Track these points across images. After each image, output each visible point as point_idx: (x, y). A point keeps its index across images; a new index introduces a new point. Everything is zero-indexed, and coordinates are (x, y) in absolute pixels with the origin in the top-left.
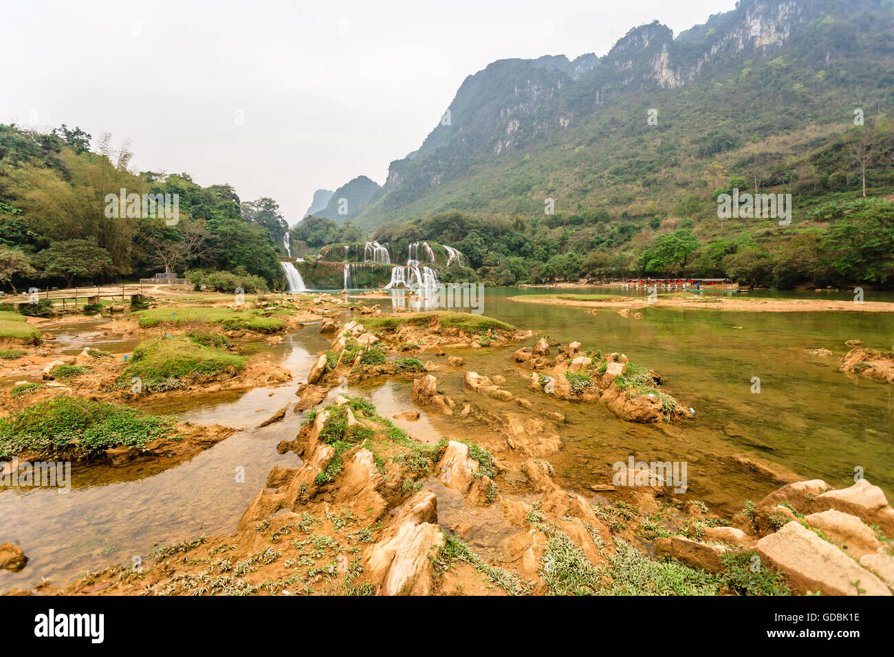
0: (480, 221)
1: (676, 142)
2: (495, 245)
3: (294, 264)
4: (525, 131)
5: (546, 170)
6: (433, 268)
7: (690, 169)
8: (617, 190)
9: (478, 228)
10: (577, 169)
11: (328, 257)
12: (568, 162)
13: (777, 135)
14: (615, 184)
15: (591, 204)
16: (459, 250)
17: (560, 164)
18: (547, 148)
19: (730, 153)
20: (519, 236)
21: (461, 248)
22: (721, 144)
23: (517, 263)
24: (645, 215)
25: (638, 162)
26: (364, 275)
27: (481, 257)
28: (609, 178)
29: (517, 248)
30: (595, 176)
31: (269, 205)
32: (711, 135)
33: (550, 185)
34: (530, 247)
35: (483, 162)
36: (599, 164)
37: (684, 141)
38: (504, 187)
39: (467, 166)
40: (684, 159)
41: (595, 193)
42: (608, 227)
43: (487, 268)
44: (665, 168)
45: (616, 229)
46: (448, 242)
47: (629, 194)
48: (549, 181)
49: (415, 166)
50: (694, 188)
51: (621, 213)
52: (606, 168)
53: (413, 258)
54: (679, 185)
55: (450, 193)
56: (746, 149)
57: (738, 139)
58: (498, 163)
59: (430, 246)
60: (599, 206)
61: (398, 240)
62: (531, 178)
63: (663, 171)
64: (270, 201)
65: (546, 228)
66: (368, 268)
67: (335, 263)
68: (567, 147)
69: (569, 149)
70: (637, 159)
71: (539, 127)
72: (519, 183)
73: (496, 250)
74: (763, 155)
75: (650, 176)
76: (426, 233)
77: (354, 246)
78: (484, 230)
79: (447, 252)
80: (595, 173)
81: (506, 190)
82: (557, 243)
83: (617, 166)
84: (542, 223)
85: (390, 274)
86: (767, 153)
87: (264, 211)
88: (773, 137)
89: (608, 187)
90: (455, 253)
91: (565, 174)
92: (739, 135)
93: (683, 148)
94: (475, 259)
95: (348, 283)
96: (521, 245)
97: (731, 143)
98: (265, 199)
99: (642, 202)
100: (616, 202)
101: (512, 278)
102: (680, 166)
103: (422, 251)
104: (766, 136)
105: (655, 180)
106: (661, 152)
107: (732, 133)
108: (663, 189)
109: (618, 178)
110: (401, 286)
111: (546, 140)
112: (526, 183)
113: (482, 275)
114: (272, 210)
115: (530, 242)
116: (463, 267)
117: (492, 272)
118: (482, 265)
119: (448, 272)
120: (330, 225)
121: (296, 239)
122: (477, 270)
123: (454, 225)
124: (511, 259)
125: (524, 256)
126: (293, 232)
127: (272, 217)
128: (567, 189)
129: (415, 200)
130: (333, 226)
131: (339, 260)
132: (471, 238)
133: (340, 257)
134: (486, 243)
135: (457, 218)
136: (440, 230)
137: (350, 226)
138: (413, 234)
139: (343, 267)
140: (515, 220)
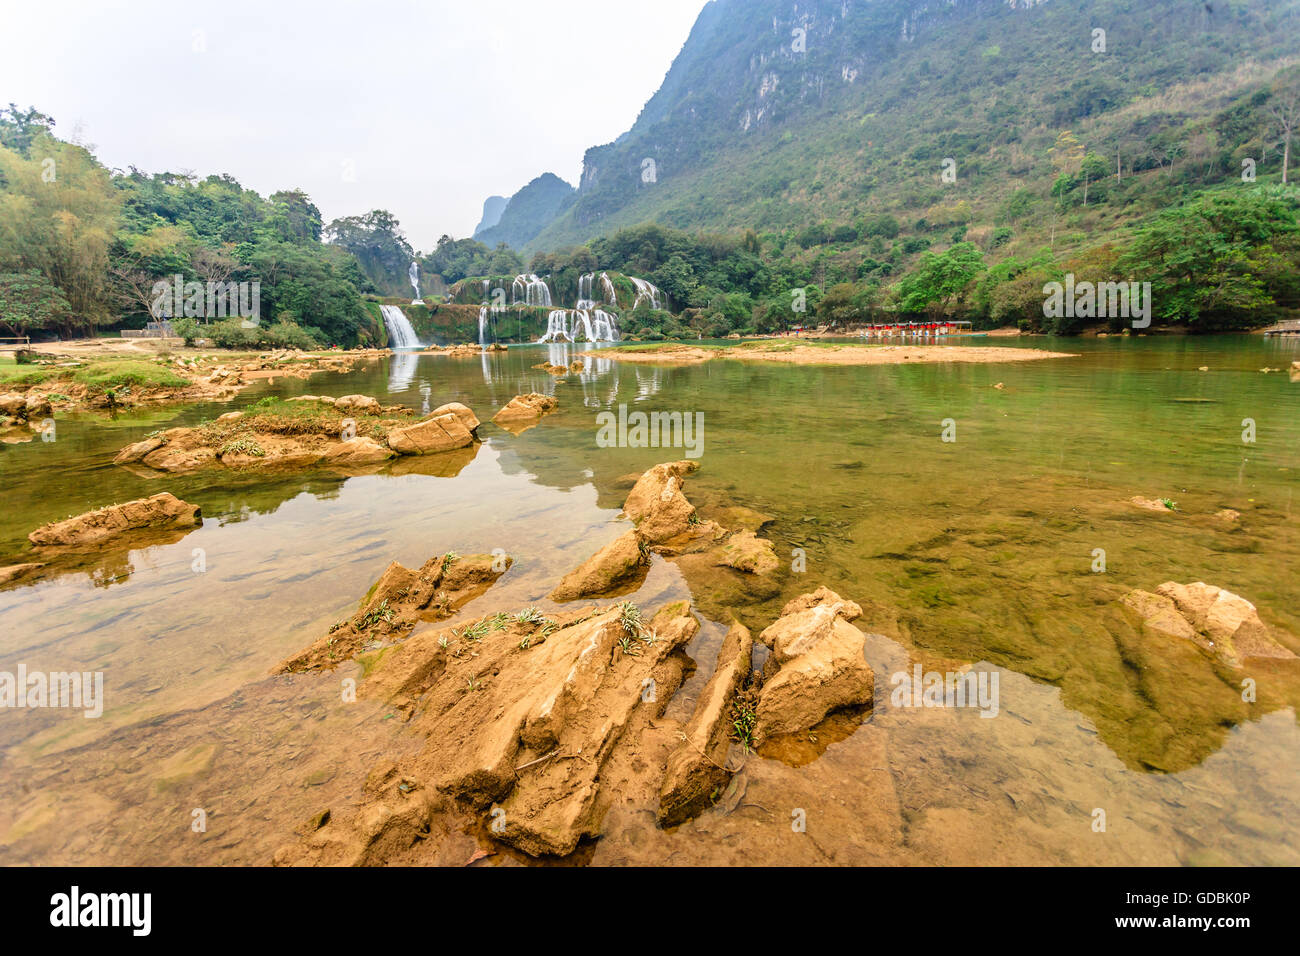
0: (689, 240)
1: (1021, 101)
2: (710, 275)
3: (403, 309)
4: (787, 92)
5: (813, 155)
6: (610, 312)
7: (1036, 146)
8: (917, 183)
9: (685, 249)
10: (861, 152)
11: (460, 298)
12: (848, 140)
13: (1186, 82)
14: (915, 174)
15: (872, 209)
16: (654, 284)
17: (836, 144)
18: (818, 119)
19: (1105, 117)
20: (749, 258)
21: (658, 281)
22: (1092, 102)
23: (736, 302)
24: (952, 224)
25: (955, 137)
26: (507, 324)
27: (687, 294)
28: (908, 165)
29: (744, 280)
30: (887, 162)
31: (384, 221)
32: (1076, 86)
33: (817, 179)
34: (765, 277)
35: (721, 145)
36: (895, 142)
37: (1033, 99)
38: (749, 185)
39: (697, 153)
40: (1030, 128)
41: (883, 189)
42: (888, 244)
43: (692, 310)
44: (997, 145)
45: (900, 248)
46: (640, 271)
47: (933, 190)
48: (815, 173)
49: (620, 155)
50: (1036, 178)
51: (916, 221)
52: (905, 150)
53: (586, 297)
54: (1014, 173)
55: (669, 197)
56: (1130, 110)
57: (1120, 91)
58: (744, 146)
59: (610, 279)
60: (886, 210)
61: (562, 270)
62: (790, 168)
63: (994, 150)
64: (385, 214)
65: (798, 248)
66: (513, 314)
67: (465, 307)
68: (850, 115)
69: (853, 120)
70: (955, 131)
71: (810, 85)
72: (770, 177)
73: (710, 283)
74: (1155, 118)
75: (971, 160)
76: (606, 259)
77: (497, 281)
78: (697, 252)
79: (634, 287)
80: (887, 157)
81: (751, 190)
82: (806, 271)
83: (921, 144)
84: (792, 241)
86: (1163, 114)
87: (378, 231)
88: (1179, 87)
89: (903, 179)
90: (648, 289)
91: (841, 161)
92: (1123, 85)
93: (1030, 110)
94: (677, 298)
96: (751, 275)
97: (1107, 99)
98: (378, 212)
99: (952, 202)
100: (913, 203)
101: (729, 323)
102: (1020, 142)
103: (598, 286)
104: (1168, 85)
105: (976, 167)
106: (993, 118)
107: (1112, 82)
108: (988, 179)
109: (921, 164)
110: (560, 338)
111: (819, 106)
112: (781, 177)
113: (685, 322)
114: (388, 228)
115: (765, 270)
116: (658, 310)
117: (699, 316)
118: (687, 306)
119: (631, 318)
120: (476, 250)
121: (427, 272)
122: (679, 314)
123: (647, 245)
124: (730, 297)
125: (755, 291)
126: (423, 261)
127: (388, 240)
128: (840, 184)
129: (618, 209)
130: (481, 251)
131: (474, 302)
132: (674, 264)
133: (476, 297)
134: (695, 272)
135: (652, 235)
136: (628, 255)
137: (506, 250)
138: (586, 261)
139: (478, 312)
140: (745, 237)
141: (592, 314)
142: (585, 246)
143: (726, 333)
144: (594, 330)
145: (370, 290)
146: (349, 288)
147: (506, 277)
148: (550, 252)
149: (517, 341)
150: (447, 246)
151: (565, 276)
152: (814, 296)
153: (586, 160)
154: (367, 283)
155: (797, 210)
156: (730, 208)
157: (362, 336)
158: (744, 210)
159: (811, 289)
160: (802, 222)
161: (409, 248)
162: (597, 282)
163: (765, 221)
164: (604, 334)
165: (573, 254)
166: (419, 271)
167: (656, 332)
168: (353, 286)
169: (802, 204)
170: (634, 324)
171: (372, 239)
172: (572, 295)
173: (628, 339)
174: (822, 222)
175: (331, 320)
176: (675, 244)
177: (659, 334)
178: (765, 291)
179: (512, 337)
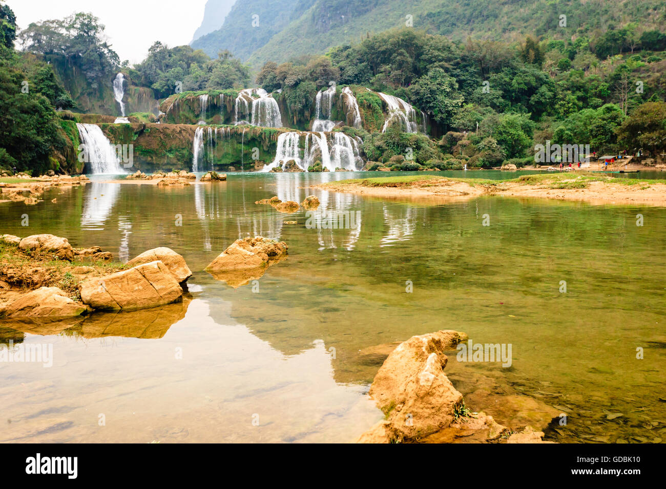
0: (453, 48)
2: (479, 90)
3: (104, 129)
6: (353, 135)
9: (448, 60)
11: (172, 116)
16: (409, 101)
20: (529, 70)
21: (413, 98)
23: (512, 124)
26: (227, 148)
27: (449, 114)
31: (88, 25)
34: (550, 94)
43: (456, 134)
46: (391, 86)
53: (324, 117)
59: (355, 94)
61: (296, 84)
64: (89, 17)
65: (593, 58)
66: (236, 135)
67: (178, 127)
73: (479, 101)
76: (351, 71)
77: (218, 97)
78: (463, 63)
79: (384, 106)
82: (604, 85)
84: (586, 49)
85: (273, 146)
87: (80, 36)
90: (402, 107)
94: (437, 119)
95: (199, 160)
96: (532, 90)
101: (501, 152)
103: (339, 103)
110: (291, 166)
113: (446, 149)
114: (92, 33)
115: (550, 86)
116: (413, 132)
117: (464, 141)
118: (450, 129)
119: (378, 143)
120: (193, 59)
121: (136, 85)
122: (439, 138)
123: (401, 54)
124: (505, 118)
125: (537, 111)
126: (131, 72)
127: (92, 46)
129: (366, 11)
130: (199, 60)
131: (188, 120)
132: (434, 78)
133: (191, 116)
134: (460, 88)
135: (409, 43)
136: (378, 65)
137: (230, 59)
138: (326, 73)
139: (193, 133)
140: (524, 44)
141: (330, 138)
142: (324, 55)
143: (499, 163)
144: (332, 158)
145: (67, 105)
146: (43, 102)
147: (228, 91)
148: (282, 63)
149: (238, 169)
150: (160, 55)
151: (299, 92)
152: (614, 118)
154: (65, 96)
155: (592, 11)
156: (505, 9)
157: (54, 160)
158: (524, 11)
159: (609, 110)
160: (598, 26)
161: (115, 56)
162: (339, 99)
164: (345, 160)
165: (310, 65)
166: (125, 84)
168: (48, 101)
169: (597, 4)
170: (383, 151)
171: (72, 46)
172: (307, 113)
173: (374, 168)
174: (624, 26)
175: (19, 140)
176: (436, 53)
177: (413, 164)
178: (549, 111)
179: (232, 164)
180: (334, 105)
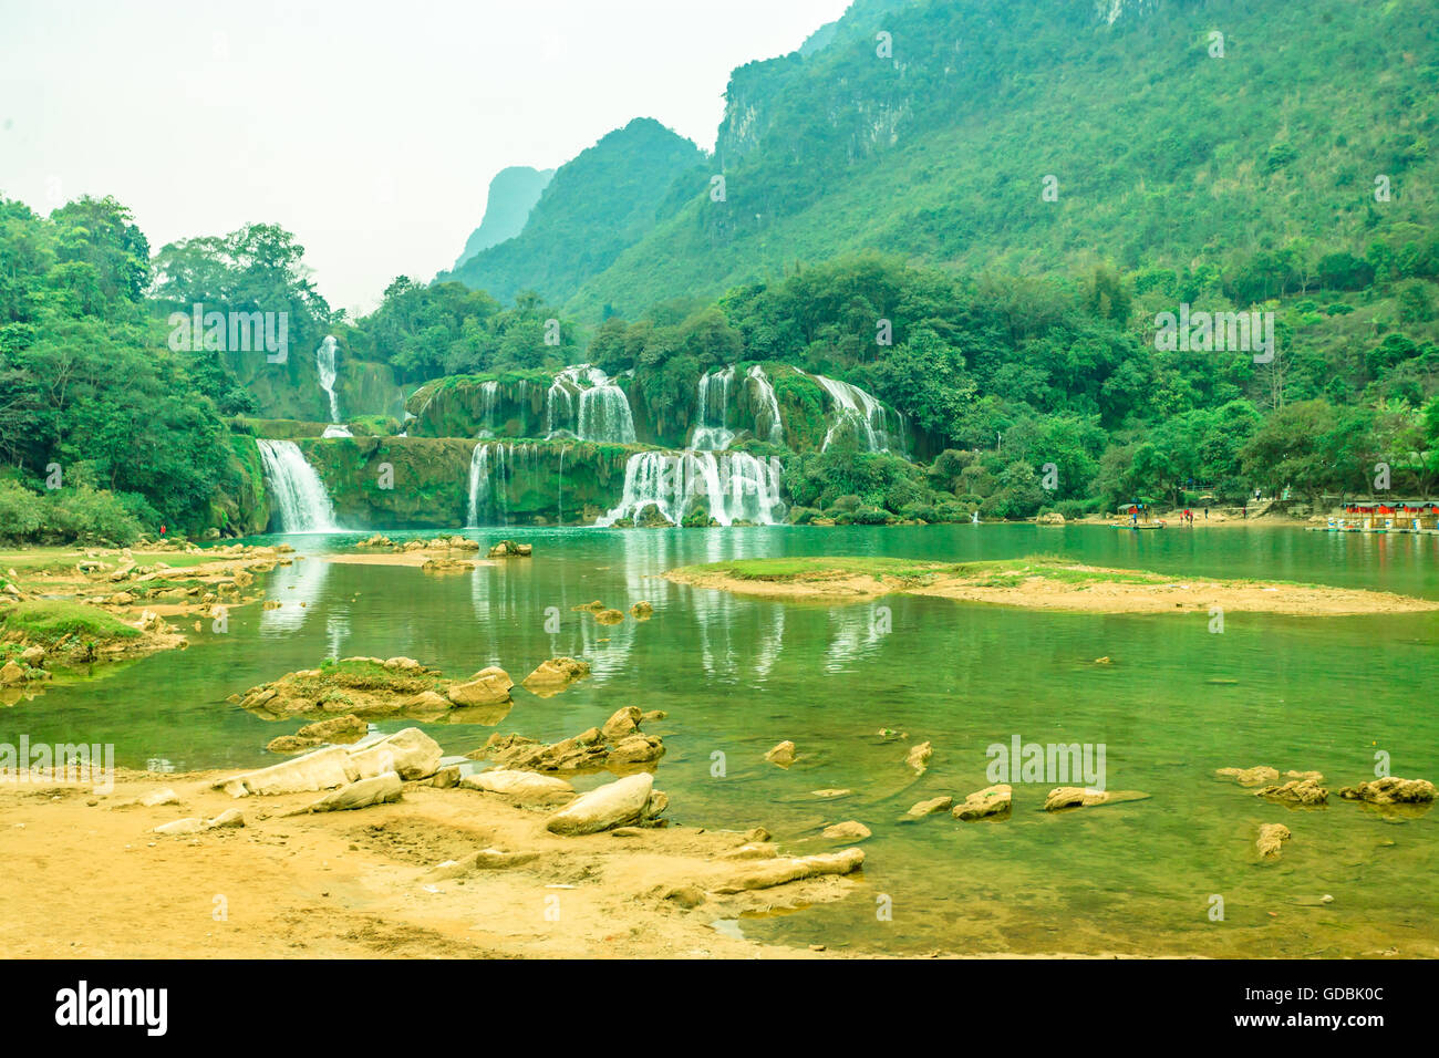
2: (1006, 371)
3: (305, 449)
5: (1271, 83)
6: (766, 458)
10: (1386, 78)
11: (429, 422)
12: (1357, 50)
16: (873, 391)
17: (1327, 61)
20: (1099, 334)
21: (881, 385)
23: (1061, 436)
26: (532, 481)
27: (949, 415)
31: (272, 248)
33: (1281, 138)
35: (1053, 58)
43: (961, 454)
46: (839, 363)
48: (1276, 126)
53: (713, 421)
55: (926, 177)
58: (1106, 61)
59: (771, 380)
61: (662, 362)
62: (1215, 114)
64: (275, 232)
66: (547, 458)
67: (440, 443)
72: (1166, 134)
73: (1004, 392)
76: (764, 335)
77: (515, 385)
78: (976, 319)
79: (826, 401)
81: (1120, 163)
82: (1242, 360)
84: (1215, 287)
85: (619, 477)
87: (256, 269)
90: (860, 404)
96: (1104, 371)
98: (261, 229)
103: (742, 397)
110: (650, 516)
112: (1192, 135)
113: (940, 482)
114: (279, 263)
115: (1142, 362)
116: (879, 452)
117: (974, 468)
118: (951, 444)
119: (812, 473)
120: (468, 309)
121: (357, 356)
122: (930, 460)
123: (858, 304)
124: (1050, 424)
125: (1114, 412)
126: (351, 334)
127: (278, 288)
128: (1335, 153)
129: (804, 205)
130: (480, 311)
131: (459, 431)
132: (919, 348)
133: (465, 421)
134: (970, 366)
135: (872, 283)
136: (814, 324)
137: (538, 309)
138: (717, 340)
139: (469, 455)
140: (1092, 282)
142: (713, 303)
143: (1034, 510)
145: (240, 406)
146: (202, 407)
147: (534, 374)
148: (634, 324)
149: (552, 521)
150: (406, 302)
151: (667, 374)
152: (1242, 429)
153: (732, 92)
154: (236, 394)
155: (1231, 213)
156: (1070, 204)
157: (218, 510)
158: (1105, 210)
159: (1235, 412)
160: (1242, 241)
161: (322, 304)
162: (741, 387)
163: (1152, 239)
165: (687, 324)
166: (339, 357)
167: (872, 506)
168: (210, 403)
169: (1242, 198)
170: (822, 487)
171: (243, 288)
172: (682, 415)
173: (805, 520)
174: (1288, 242)
175: (162, 478)
176: (924, 302)
177: (877, 511)
178: (1140, 408)
179: (541, 512)
180: (732, 400)
